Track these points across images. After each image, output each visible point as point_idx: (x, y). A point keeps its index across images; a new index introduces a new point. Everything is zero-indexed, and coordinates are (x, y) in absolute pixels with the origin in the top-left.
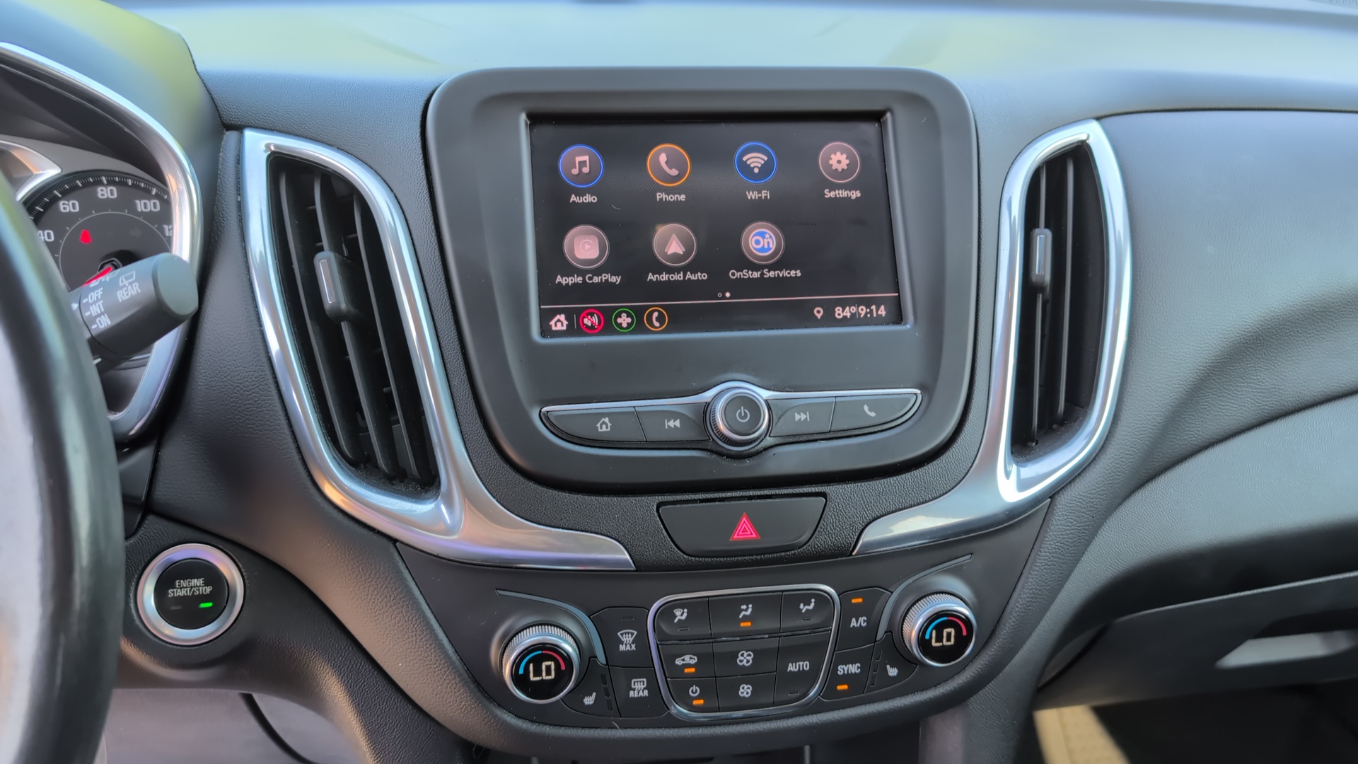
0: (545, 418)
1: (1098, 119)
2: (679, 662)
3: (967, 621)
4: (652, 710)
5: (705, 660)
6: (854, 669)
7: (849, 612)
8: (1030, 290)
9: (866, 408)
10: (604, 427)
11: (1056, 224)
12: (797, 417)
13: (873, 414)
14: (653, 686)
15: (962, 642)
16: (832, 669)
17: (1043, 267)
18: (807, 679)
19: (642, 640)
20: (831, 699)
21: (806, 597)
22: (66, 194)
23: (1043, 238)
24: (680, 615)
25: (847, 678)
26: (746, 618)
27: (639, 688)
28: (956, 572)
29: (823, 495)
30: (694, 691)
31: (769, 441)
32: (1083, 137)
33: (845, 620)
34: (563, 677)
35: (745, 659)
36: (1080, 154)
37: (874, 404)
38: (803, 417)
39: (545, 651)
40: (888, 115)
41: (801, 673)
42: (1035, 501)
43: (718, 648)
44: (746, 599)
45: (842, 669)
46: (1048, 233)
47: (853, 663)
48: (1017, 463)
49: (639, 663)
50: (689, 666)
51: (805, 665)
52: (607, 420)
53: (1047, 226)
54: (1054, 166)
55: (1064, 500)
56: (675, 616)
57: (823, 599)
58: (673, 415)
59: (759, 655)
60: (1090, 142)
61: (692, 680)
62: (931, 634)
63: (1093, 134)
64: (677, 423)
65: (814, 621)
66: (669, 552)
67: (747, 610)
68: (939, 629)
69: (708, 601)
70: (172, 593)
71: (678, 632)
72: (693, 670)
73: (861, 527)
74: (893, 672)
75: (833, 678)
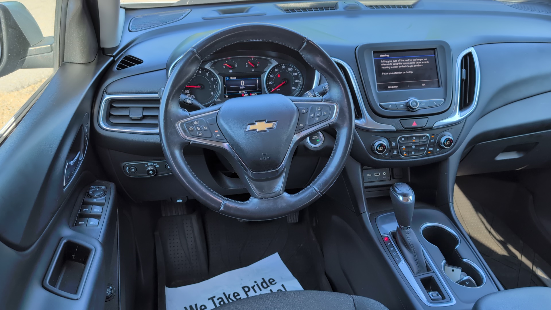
0: (380, 105)
1: (473, 47)
2: (402, 147)
3: (452, 140)
4: (397, 156)
5: (407, 147)
6: (431, 149)
7: (431, 139)
8: (462, 80)
9: (434, 102)
10: (390, 107)
11: (466, 68)
12: (423, 104)
13: (436, 104)
14: (398, 152)
15: (451, 143)
16: (428, 149)
17: (464, 76)
18: (424, 150)
19: (396, 144)
20: (427, 155)
21: (424, 136)
22: (276, 68)
23: (464, 71)
24: (403, 139)
25: (430, 151)
26: (414, 140)
27: (395, 152)
28: (450, 132)
29: (428, 118)
30: (405, 153)
31: (418, 109)
32: (471, 51)
33: (430, 140)
34: (384, 149)
35: (413, 147)
36: (470, 54)
37: (436, 102)
38: (424, 104)
39: (381, 145)
40: (436, 49)
41: (423, 150)
42: (463, 119)
43: (409, 145)
44: (414, 136)
45: (430, 149)
46: (465, 70)
47: (431, 148)
48: (460, 112)
49: (396, 148)
50: (404, 148)
51: (423, 148)
52: (391, 105)
53: (464, 69)
54: (465, 57)
55: (468, 119)
56: (402, 139)
57: (427, 137)
58: (402, 104)
59: (416, 146)
60: (472, 52)
61: (404, 151)
62: (446, 142)
63: (472, 50)
64: (403, 106)
65: (425, 140)
66: (401, 128)
67: (414, 138)
68: (447, 141)
69: (408, 137)
70: (312, 138)
71: (402, 142)
72: (404, 149)
73: (434, 123)
74: (438, 150)
75: (428, 151)
